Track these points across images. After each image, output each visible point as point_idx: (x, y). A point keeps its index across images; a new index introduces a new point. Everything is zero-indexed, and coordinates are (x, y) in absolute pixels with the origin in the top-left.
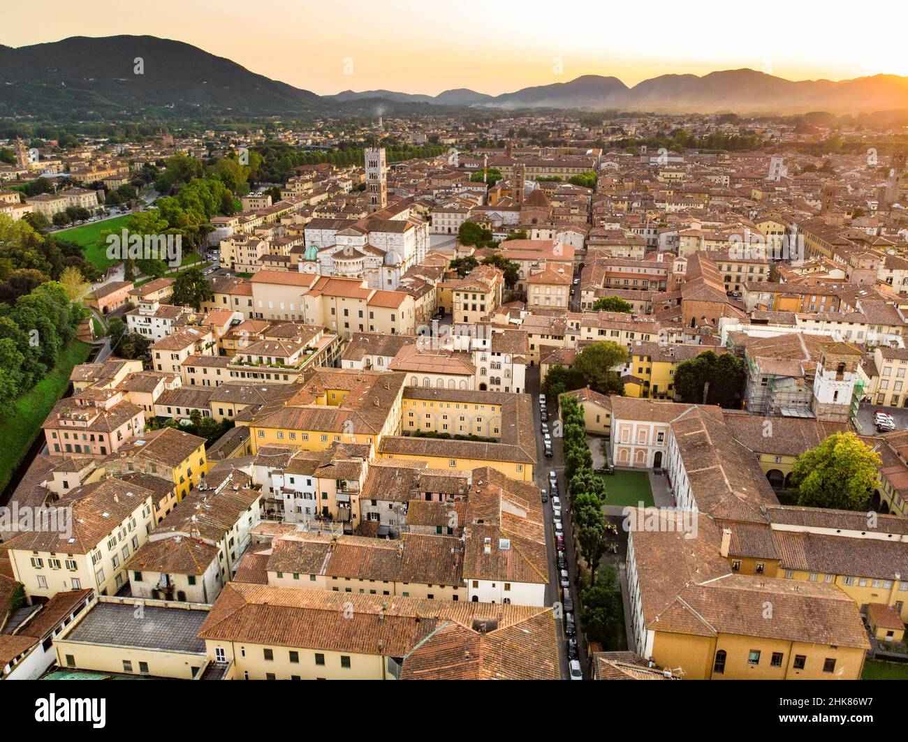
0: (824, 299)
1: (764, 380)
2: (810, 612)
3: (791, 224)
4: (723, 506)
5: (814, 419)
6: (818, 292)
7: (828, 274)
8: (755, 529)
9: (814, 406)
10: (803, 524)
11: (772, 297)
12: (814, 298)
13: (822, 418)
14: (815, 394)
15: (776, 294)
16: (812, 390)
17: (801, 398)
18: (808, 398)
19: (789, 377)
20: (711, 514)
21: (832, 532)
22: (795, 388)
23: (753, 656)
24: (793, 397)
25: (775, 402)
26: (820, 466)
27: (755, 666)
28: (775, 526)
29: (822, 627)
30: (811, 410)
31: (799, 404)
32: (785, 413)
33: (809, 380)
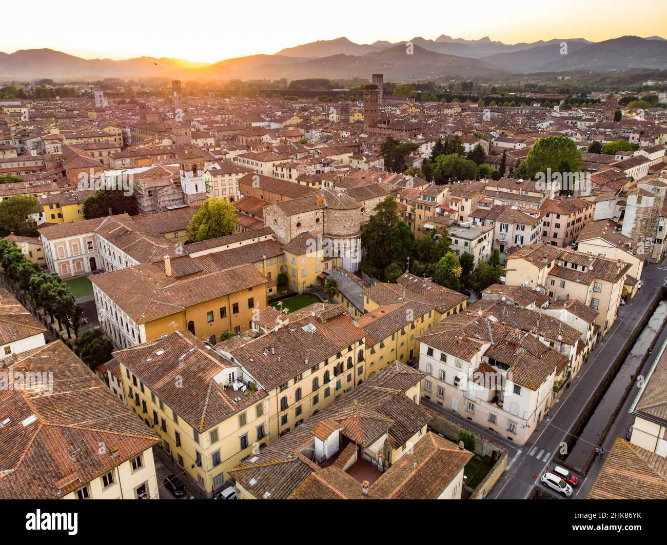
0: (165, 156)
1: (150, 192)
2: (232, 277)
3: (125, 128)
4: (156, 255)
5: (188, 207)
6: (160, 152)
7: (162, 143)
8: (181, 260)
9: (186, 199)
10: (207, 248)
11: (131, 161)
12: (159, 157)
13: (193, 204)
14: (184, 192)
15: (134, 158)
16: (181, 189)
17: (176, 197)
18: (181, 197)
19: (165, 186)
20: (149, 261)
21: (224, 248)
22: (171, 192)
23: (210, 318)
24: (172, 198)
25: (161, 204)
26: (204, 221)
27: (212, 323)
28: (193, 255)
29: (241, 282)
30: (184, 202)
31: (176, 202)
32: (170, 208)
33: (178, 185)
